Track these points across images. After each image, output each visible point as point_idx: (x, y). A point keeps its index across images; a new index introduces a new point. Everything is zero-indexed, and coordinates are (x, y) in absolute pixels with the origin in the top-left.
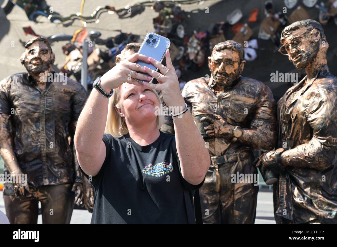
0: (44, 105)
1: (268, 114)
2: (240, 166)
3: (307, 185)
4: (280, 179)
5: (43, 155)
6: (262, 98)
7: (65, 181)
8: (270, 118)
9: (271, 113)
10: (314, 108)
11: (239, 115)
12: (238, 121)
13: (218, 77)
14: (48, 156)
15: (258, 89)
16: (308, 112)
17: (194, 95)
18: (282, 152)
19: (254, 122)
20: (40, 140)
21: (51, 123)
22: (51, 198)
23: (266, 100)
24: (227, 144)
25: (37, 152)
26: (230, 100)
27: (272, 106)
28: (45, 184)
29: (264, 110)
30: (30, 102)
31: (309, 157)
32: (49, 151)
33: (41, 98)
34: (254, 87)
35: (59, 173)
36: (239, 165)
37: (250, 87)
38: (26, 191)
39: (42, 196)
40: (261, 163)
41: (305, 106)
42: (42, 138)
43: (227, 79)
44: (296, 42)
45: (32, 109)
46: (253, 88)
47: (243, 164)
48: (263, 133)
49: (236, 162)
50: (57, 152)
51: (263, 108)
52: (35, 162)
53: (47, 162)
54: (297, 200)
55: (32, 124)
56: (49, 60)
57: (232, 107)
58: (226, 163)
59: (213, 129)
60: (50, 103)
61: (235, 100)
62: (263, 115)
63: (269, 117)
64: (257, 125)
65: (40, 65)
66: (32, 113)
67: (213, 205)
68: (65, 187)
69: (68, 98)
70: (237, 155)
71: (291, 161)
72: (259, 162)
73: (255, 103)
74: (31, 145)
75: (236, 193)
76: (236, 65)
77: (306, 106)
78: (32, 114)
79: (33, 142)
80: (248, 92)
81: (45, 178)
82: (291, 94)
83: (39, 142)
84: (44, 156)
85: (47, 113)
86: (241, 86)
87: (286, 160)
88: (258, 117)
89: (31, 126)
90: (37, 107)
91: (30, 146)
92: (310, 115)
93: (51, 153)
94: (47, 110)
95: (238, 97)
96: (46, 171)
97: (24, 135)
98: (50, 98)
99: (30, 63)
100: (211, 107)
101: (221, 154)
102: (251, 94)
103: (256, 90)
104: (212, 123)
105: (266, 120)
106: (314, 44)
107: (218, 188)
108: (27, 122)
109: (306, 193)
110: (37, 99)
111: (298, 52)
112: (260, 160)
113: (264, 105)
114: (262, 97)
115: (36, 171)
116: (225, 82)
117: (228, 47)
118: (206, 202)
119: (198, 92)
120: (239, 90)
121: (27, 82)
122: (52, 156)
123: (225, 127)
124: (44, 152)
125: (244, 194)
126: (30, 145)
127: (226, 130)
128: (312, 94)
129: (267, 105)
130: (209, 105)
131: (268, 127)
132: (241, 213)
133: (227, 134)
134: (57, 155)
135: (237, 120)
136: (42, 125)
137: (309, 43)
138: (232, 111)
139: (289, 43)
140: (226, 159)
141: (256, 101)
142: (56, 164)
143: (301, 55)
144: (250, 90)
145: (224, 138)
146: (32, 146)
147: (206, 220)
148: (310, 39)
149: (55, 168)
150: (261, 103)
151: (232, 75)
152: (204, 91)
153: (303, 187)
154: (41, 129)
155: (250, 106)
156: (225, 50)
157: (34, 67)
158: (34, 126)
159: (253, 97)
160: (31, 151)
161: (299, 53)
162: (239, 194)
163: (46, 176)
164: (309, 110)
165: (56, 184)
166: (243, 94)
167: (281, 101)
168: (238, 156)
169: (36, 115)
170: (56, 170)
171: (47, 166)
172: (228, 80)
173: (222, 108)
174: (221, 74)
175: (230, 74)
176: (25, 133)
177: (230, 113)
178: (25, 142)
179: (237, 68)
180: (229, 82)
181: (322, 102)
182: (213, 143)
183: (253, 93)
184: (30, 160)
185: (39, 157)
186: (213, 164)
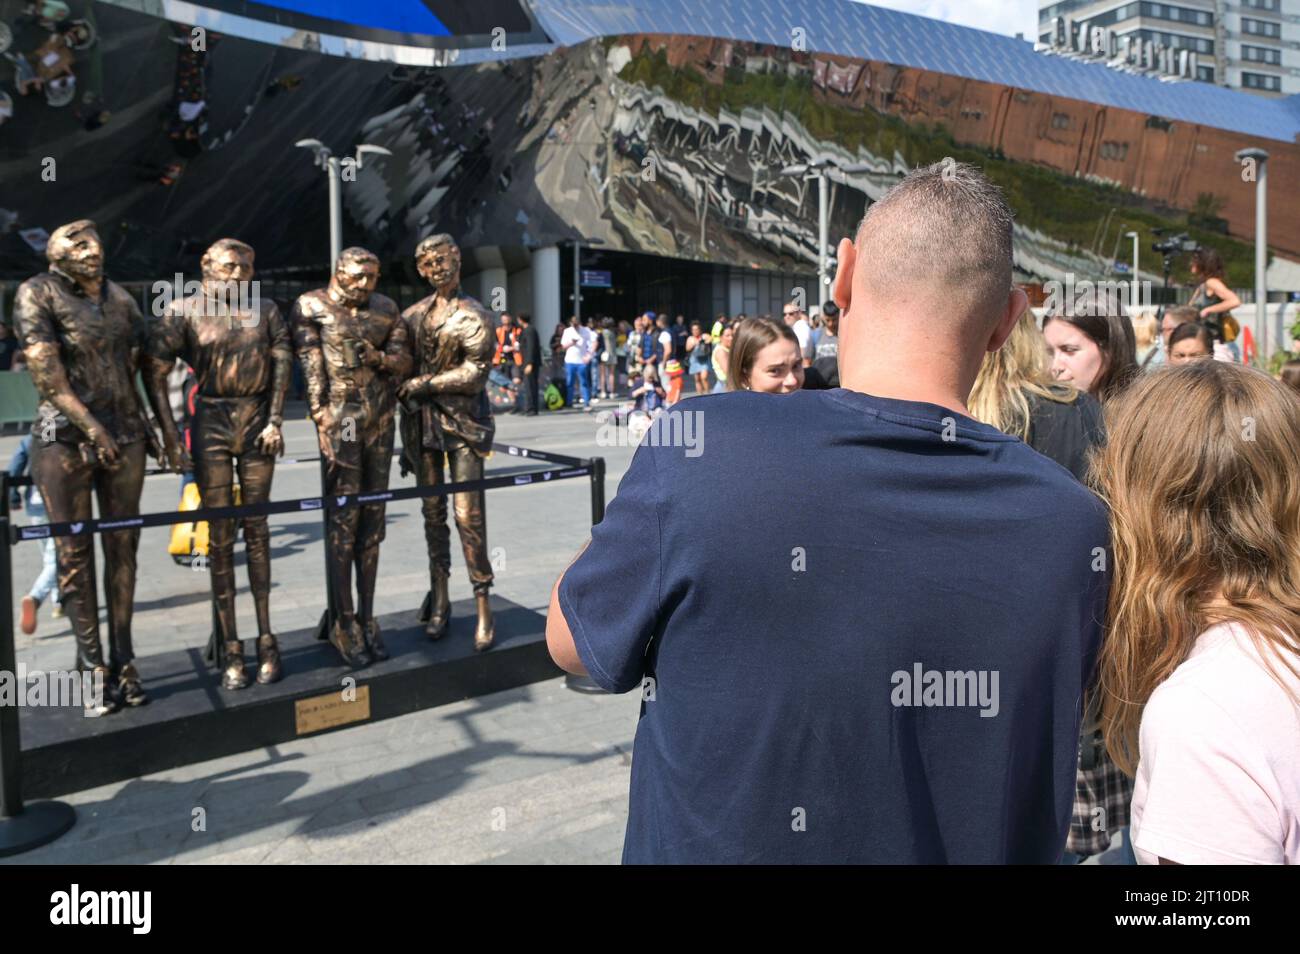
1: (404, 336)
3: (455, 412)
10: (472, 332)
11: (379, 336)
13: (357, 293)
14: (122, 401)
15: (393, 308)
17: (328, 314)
18: (430, 379)
21: (118, 352)
26: (370, 320)
31: (468, 383)
33: (104, 316)
35: (136, 424)
40: (407, 392)
41: (459, 330)
42: (112, 377)
43: (365, 296)
44: (439, 261)
45: (96, 334)
46: (387, 306)
50: (131, 395)
51: (397, 329)
52: (104, 412)
53: (120, 411)
54: (447, 427)
59: (367, 357)
61: (374, 321)
62: (400, 338)
63: (406, 339)
64: (394, 348)
71: (445, 388)
73: (391, 324)
75: (381, 428)
80: (385, 311)
84: (117, 403)
87: (438, 387)
88: (394, 340)
90: (102, 330)
93: (125, 397)
94: (114, 335)
95: (376, 317)
99: (82, 262)
105: (403, 343)
106: (455, 263)
107: (366, 424)
108: (90, 353)
109: (455, 420)
111: (442, 270)
112: (405, 388)
113: (400, 326)
117: (371, 259)
119: (331, 311)
120: (376, 308)
122: (127, 402)
123: (374, 353)
124: (118, 396)
125: (389, 428)
126: (99, 387)
127: (374, 357)
128: (465, 319)
129: (403, 326)
131: (407, 351)
133: (375, 361)
134: (132, 400)
136: (108, 356)
138: (373, 334)
139: (433, 259)
140: (375, 391)
141: (392, 322)
143: (446, 275)
146: (102, 388)
148: (452, 258)
149: (129, 418)
150: (397, 323)
152: (339, 310)
153: (451, 413)
154: (109, 363)
155: (387, 328)
156: (367, 262)
157: (91, 269)
159: (389, 316)
160: (101, 395)
161: (444, 272)
162: (384, 428)
164: (464, 335)
165: (135, 441)
166: (381, 314)
169: (101, 343)
174: (360, 290)
178: (91, 384)
181: (479, 328)
182: (360, 373)
183: (389, 312)
184: (99, 410)
185: (110, 404)
186: (362, 396)
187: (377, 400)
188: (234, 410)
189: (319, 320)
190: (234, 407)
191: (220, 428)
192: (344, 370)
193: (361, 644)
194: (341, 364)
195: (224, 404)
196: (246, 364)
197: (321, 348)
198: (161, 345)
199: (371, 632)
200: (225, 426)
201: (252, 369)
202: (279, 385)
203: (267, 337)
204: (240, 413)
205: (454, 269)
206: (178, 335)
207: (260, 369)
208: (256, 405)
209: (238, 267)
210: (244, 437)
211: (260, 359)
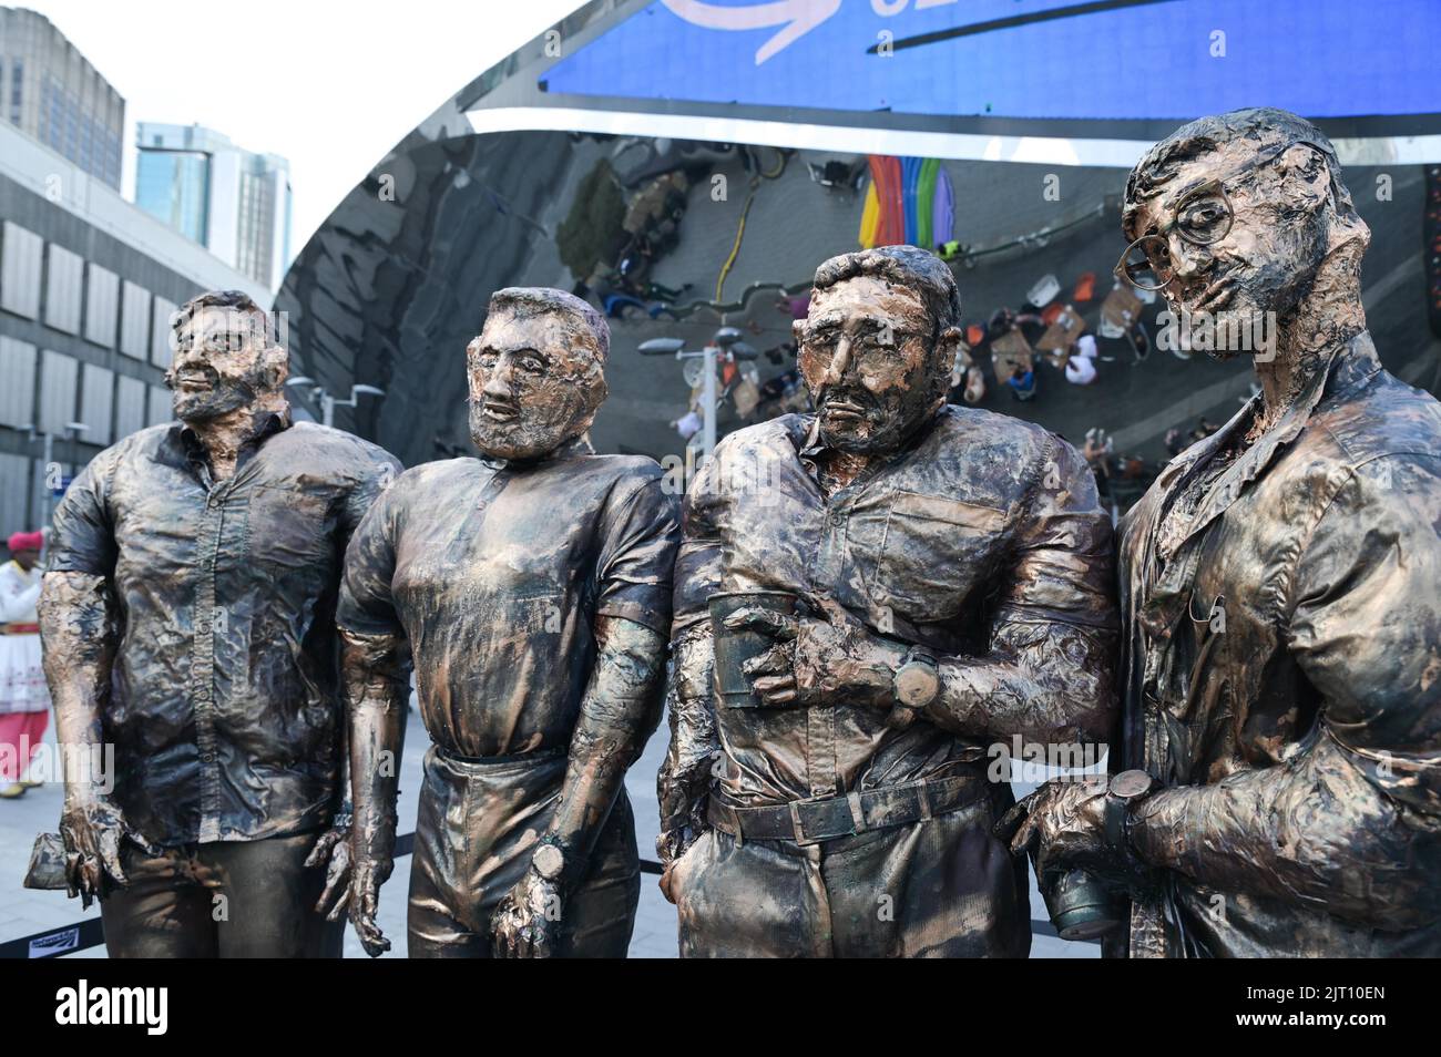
1: (1071, 583)
2: (931, 842)
4: (1134, 919)
5: (203, 725)
6: (1043, 506)
7: (286, 822)
8: (1083, 601)
9: (1086, 576)
10: (1331, 575)
11: (931, 587)
12: (927, 616)
13: (829, 408)
14: (221, 730)
15: (1022, 464)
16: (1286, 593)
19: (1004, 623)
20: (191, 671)
21: (239, 603)
23: (1061, 513)
24: (868, 733)
25: (177, 718)
26: (888, 514)
27: (1089, 543)
28: (209, 838)
29: (1051, 565)
30: (161, 527)
32: (222, 711)
33: (202, 510)
34: (1003, 452)
35: (265, 793)
36: (925, 840)
37: (983, 452)
41: (1270, 556)
42: (201, 663)
43: (872, 415)
44: (1202, 217)
45: (166, 554)
46: (999, 459)
47: (944, 832)
48: (1048, 681)
49: (912, 825)
50: (255, 717)
51: (1045, 555)
52: (173, 753)
53: (221, 753)
55: (167, 609)
56: (248, 373)
57: (897, 550)
58: (859, 834)
59: (789, 669)
60: (236, 529)
61: (909, 517)
62: (1048, 591)
63: (1079, 596)
64: (1022, 636)
65: (208, 389)
66: (163, 567)
68: (286, 848)
69: (319, 509)
70: (914, 790)
72: (1025, 830)
73: (1006, 529)
74: (157, 686)
76: (913, 351)
77: (1273, 557)
78: (165, 571)
79: (165, 675)
80: (975, 478)
81: (210, 814)
82: (1185, 485)
83: (190, 677)
84: (207, 731)
85: (223, 566)
86: (943, 447)
88: (1024, 596)
89: (163, 616)
90: (186, 546)
91: (154, 694)
92: (1302, 613)
93: (227, 718)
94: (223, 557)
95: (924, 503)
96: (215, 787)
97: (133, 649)
98: (238, 511)
100: (795, 552)
101: (839, 782)
102: (987, 488)
103: (1013, 467)
104: (783, 639)
105: (1062, 616)
106: (1298, 223)
110: (191, 513)
111: (1215, 266)
112: (1032, 821)
113: (1054, 541)
114: (1044, 499)
115: (179, 786)
116: (863, 433)
117: (867, 263)
120: (931, 466)
121: (174, 457)
122: (237, 731)
123: (852, 654)
124: (206, 715)
126: (152, 690)
127: (857, 668)
129: (1068, 541)
130: (786, 545)
131: (1073, 648)
134: (257, 726)
135: (923, 614)
136: (200, 611)
137: (1273, 219)
138: (896, 571)
139: (1166, 223)
140: (857, 816)
141: (1014, 522)
142: (254, 758)
143: (1231, 282)
144: (983, 469)
145: (852, 706)
146: (162, 692)
148: (1276, 198)
149: (252, 775)
150: (1039, 529)
151: (893, 400)
154: (197, 628)
155: (984, 546)
156: (855, 280)
158: (173, 616)
159: (1000, 499)
160: (157, 710)
161: (1222, 273)
163: (212, 807)
164: (1294, 582)
165: (244, 839)
166: (954, 489)
167: (1138, 519)
168: (921, 796)
169: (183, 575)
170: (253, 782)
171: (220, 765)
172: (878, 423)
173: (848, 556)
174: (840, 393)
175: (887, 393)
176: (138, 641)
177: (888, 578)
179: (918, 364)
180: (881, 431)
182: (800, 732)
183: (1001, 485)
184: (155, 744)
185: (188, 732)
186: (799, 833)
187: (882, 855)
188: (458, 800)
190: (460, 785)
191: (433, 844)
195: (443, 776)
196: (473, 660)
200: (441, 845)
201: (488, 675)
202: (582, 739)
203: (554, 575)
204: (470, 811)
205: (1287, 253)
206: (364, 562)
207: (515, 679)
208: (520, 792)
209: (503, 356)
210: (480, 890)
211: (519, 647)
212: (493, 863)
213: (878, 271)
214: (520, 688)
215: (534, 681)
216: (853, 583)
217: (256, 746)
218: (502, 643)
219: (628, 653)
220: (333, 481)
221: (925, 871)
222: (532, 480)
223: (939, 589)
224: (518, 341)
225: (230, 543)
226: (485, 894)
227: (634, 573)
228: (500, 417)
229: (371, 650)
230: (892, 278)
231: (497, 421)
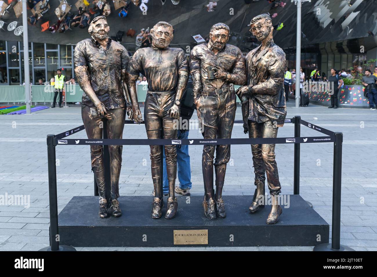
0: (109, 60)
1: (242, 65)
3: (264, 103)
4: (250, 100)
5: (110, 91)
7: (122, 106)
9: (244, 64)
10: (272, 63)
13: (217, 44)
14: (113, 91)
15: (237, 51)
17: (203, 54)
18: (253, 86)
19: (235, 70)
20: (107, 82)
21: (112, 71)
22: (115, 116)
23: (241, 57)
24: (223, 82)
25: (106, 89)
26: (223, 57)
27: (244, 61)
28: (112, 108)
30: (100, 58)
32: (112, 88)
33: (106, 55)
35: (119, 101)
36: (228, 94)
37: (232, 50)
38: (105, 113)
39: (109, 115)
40: (241, 92)
41: (266, 62)
42: (109, 80)
43: (222, 45)
44: (260, 26)
45: (102, 63)
46: (234, 51)
47: (230, 93)
48: (241, 76)
49: (227, 92)
50: (117, 89)
51: (239, 62)
52: (105, 95)
53: (112, 95)
54: (260, 111)
57: (225, 61)
58: (223, 93)
59: (217, 74)
60: (111, 58)
61: (226, 58)
62: (239, 66)
63: (243, 67)
64: (237, 71)
65: (104, 34)
67: (215, 116)
68: (122, 109)
69: (119, 55)
70: (228, 88)
71: (258, 91)
75: (227, 109)
76: (226, 38)
78: (102, 65)
79: (103, 83)
80: (232, 53)
81: (112, 105)
82: (254, 54)
83: (107, 83)
85: (110, 64)
86: (228, 49)
87: (255, 90)
88: (237, 67)
90: (104, 61)
92: (270, 67)
93: (114, 89)
94: (110, 63)
95: (227, 56)
96: (112, 101)
97: (98, 79)
98: (111, 55)
99: (98, 33)
100: (214, 62)
101: (220, 88)
104: (217, 71)
105: (241, 69)
106: (269, 28)
107: (218, 107)
108: (99, 71)
109: (264, 107)
110: (105, 56)
112: (240, 91)
113: (240, 60)
114: (239, 56)
115: (106, 101)
116: (220, 47)
117: (223, 27)
118: (211, 114)
119: (205, 53)
120: (227, 52)
121: (95, 45)
122: (115, 91)
124: (110, 89)
125: (231, 109)
127: (224, 74)
128: (270, 56)
129: (242, 60)
130: (212, 61)
131: (243, 72)
132: (229, 119)
133: (224, 77)
134: (117, 91)
136: (107, 72)
137: (266, 27)
139: (256, 26)
140: (223, 91)
141: (236, 58)
142: (116, 96)
143: (263, 34)
145: (222, 79)
146: (103, 85)
147: (212, 124)
148: (267, 25)
149: (116, 98)
150: (239, 59)
152: (208, 52)
153: (262, 104)
154: (108, 75)
155: (233, 61)
156: (221, 29)
157: (101, 36)
158: (103, 73)
159: (235, 56)
160: (103, 88)
161: (261, 33)
162: (228, 109)
164: (269, 64)
165: (118, 108)
166: (230, 54)
167: (248, 58)
169: (105, 66)
170: (117, 100)
171: (112, 97)
174: (218, 42)
175: (224, 43)
176: (99, 77)
177: (224, 65)
178: (99, 83)
180: (222, 47)
181: (276, 60)
182: (216, 82)
183: (235, 54)
184: (102, 94)
185: (107, 92)
186: (216, 93)
187: (225, 96)
188: (159, 97)
189: (199, 57)
190: (159, 95)
191: (154, 105)
192: (208, 81)
193: (213, 209)
194: (206, 78)
195: (156, 94)
196: (164, 77)
197: (200, 70)
198: (131, 68)
199: (219, 204)
200: (156, 104)
201: (167, 79)
202: (180, 87)
203: (175, 65)
204: (162, 99)
205: (268, 31)
206: (137, 64)
207: (170, 79)
208: (169, 95)
209: (163, 33)
210: (163, 109)
211: (171, 75)
212: (165, 106)
213: (224, 28)
214: (171, 80)
215: (173, 80)
216: (221, 65)
217: (117, 94)
218: (169, 74)
219: (185, 75)
220: (121, 50)
221: (228, 97)
222: (166, 51)
223: (229, 66)
224: (165, 31)
225: (111, 61)
226: (164, 110)
227: (184, 65)
228: (163, 42)
229: (135, 78)
230: (226, 29)
231: (162, 43)
